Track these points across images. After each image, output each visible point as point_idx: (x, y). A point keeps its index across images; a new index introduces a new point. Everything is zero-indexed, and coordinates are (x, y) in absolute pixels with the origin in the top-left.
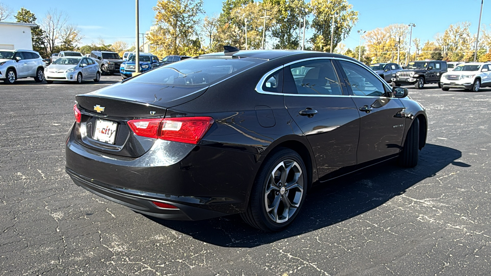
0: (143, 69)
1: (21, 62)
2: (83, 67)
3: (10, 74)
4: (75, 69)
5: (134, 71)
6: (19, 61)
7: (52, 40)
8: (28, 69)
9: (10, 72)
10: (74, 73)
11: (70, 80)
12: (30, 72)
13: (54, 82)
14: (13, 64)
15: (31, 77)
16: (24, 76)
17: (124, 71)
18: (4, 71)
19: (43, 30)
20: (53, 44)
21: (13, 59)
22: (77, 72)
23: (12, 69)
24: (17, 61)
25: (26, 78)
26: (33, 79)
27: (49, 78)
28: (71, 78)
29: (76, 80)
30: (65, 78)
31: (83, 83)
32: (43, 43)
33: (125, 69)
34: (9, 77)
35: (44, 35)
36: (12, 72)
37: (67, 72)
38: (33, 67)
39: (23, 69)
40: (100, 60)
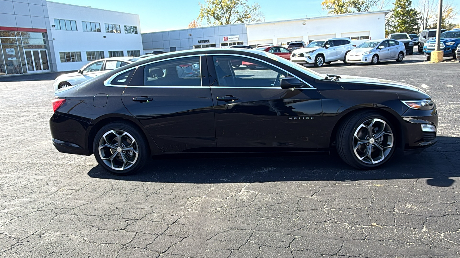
0: (447, 47)
1: (331, 49)
2: (380, 49)
3: (319, 59)
4: (371, 51)
5: (434, 50)
6: (328, 48)
7: (426, 20)
8: (336, 54)
9: (319, 58)
10: (368, 55)
11: (364, 62)
12: (338, 56)
13: (356, 64)
14: (323, 51)
15: (341, 60)
16: (333, 59)
17: (427, 50)
18: (314, 56)
19: (418, 11)
20: (426, 24)
21: (324, 47)
22: (373, 54)
23: (321, 55)
24: (327, 48)
25: (337, 61)
26: (342, 62)
27: (349, 60)
28: (366, 60)
29: (371, 62)
30: (360, 60)
31: (379, 63)
32: (417, 24)
33: (428, 48)
34: (317, 61)
35: (418, 16)
36: (321, 57)
37: (362, 55)
38: (341, 51)
39: (331, 55)
40: (426, 39)
